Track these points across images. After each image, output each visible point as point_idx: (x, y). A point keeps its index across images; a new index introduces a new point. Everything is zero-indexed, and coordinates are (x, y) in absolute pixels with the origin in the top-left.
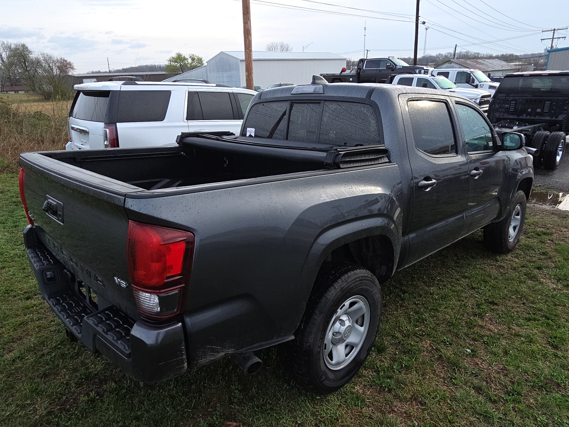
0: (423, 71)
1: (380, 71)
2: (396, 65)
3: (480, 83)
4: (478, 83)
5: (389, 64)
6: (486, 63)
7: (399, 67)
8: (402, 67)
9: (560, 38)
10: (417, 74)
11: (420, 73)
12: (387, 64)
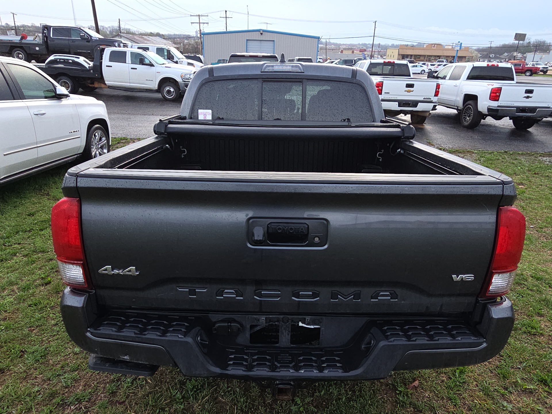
0: (122, 45)
1: (73, 41)
2: (91, 37)
3: (179, 60)
4: (177, 60)
5: (83, 34)
6: (151, 40)
7: (95, 39)
8: (98, 39)
9: (204, 23)
10: (116, 47)
11: (119, 46)
12: (81, 34)
